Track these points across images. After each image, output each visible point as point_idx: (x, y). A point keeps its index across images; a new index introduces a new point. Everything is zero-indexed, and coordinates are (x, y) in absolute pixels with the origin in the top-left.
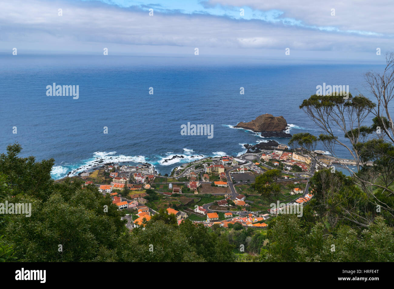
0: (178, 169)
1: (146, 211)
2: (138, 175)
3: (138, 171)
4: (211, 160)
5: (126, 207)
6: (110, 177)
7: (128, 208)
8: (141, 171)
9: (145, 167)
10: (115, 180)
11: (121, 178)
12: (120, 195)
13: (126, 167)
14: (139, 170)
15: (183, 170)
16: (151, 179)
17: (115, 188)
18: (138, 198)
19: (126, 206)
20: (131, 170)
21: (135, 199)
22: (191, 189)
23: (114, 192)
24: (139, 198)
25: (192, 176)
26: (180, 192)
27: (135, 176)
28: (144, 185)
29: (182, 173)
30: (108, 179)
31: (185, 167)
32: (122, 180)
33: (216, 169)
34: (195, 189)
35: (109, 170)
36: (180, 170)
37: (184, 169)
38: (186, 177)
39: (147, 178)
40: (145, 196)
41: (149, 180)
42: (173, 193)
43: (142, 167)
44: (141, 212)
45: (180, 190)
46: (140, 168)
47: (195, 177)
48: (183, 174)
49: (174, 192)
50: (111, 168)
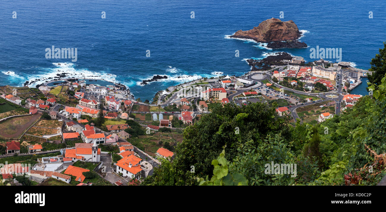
0: (163, 95)
1: (130, 150)
2: (111, 99)
3: (110, 94)
4: (205, 82)
5: (103, 142)
6: (75, 98)
7: (105, 143)
8: (114, 94)
9: (117, 88)
10: (81, 103)
11: (90, 101)
12: (92, 124)
13: (95, 87)
14: (111, 92)
15: (169, 96)
16: (128, 106)
17: (84, 114)
18: (116, 130)
19: (102, 140)
20: (101, 91)
21: (113, 131)
22: (184, 121)
23: (84, 119)
24: (118, 131)
25: (183, 103)
26: (170, 126)
27: (107, 100)
28: (119, 113)
29: (168, 100)
30: (72, 100)
31: (172, 91)
32: (90, 103)
33: (215, 94)
34: (191, 123)
35: (73, 88)
36: (165, 95)
37: (171, 94)
38: (175, 105)
39: (123, 104)
40: (126, 128)
41: (126, 106)
42: (160, 127)
43: (114, 89)
44: (125, 151)
45: (170, 123)
46: (111, 90)
47: (188, 105)
48: (170, 101)
49: (162, 125)
50: (76, 86)
